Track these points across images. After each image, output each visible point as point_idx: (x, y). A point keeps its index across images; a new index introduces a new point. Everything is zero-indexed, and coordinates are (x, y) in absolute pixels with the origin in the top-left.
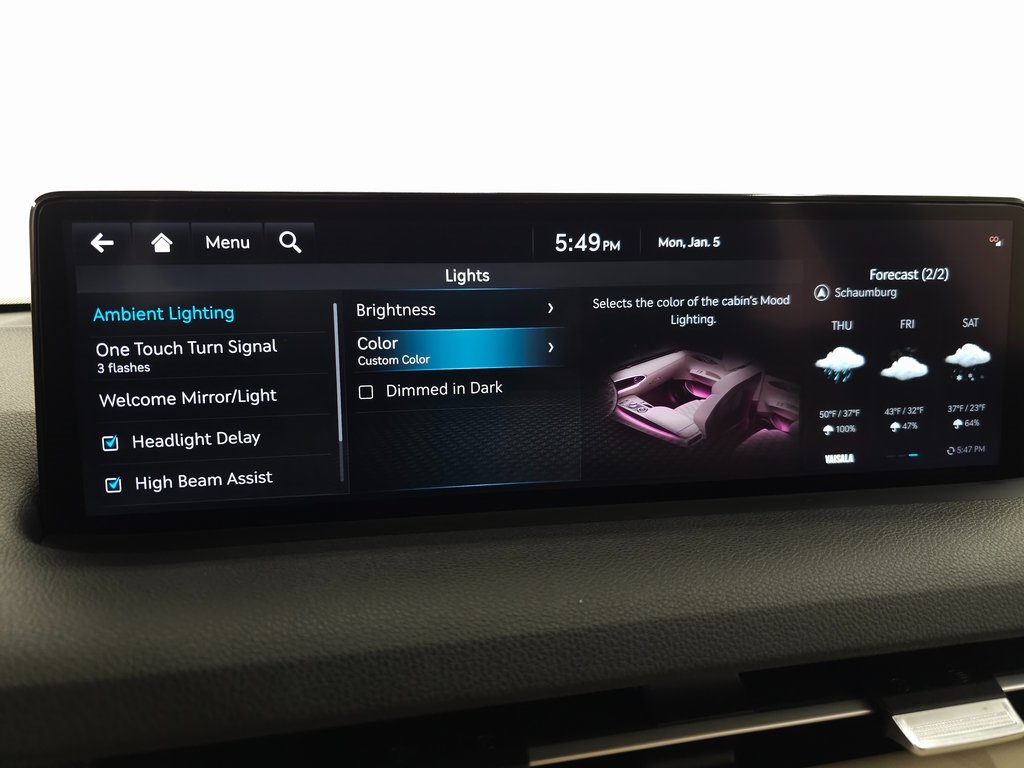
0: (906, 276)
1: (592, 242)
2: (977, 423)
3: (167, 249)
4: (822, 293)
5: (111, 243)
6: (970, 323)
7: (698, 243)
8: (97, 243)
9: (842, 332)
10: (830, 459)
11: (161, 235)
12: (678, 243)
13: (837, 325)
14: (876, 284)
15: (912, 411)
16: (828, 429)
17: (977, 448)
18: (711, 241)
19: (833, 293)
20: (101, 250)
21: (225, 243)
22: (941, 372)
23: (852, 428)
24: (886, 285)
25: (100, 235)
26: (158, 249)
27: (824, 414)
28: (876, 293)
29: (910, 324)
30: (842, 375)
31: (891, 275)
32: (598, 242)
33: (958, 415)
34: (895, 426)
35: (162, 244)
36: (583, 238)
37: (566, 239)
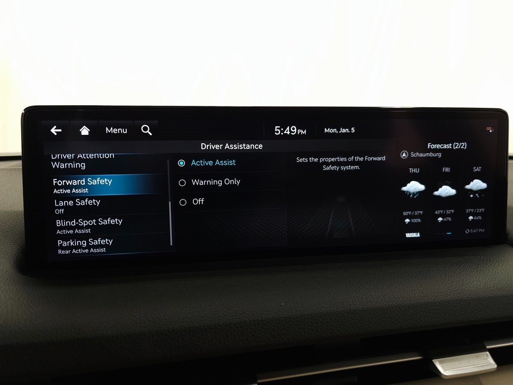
0: (445, 146)
1: (293, 130)
3: (87, 134)
4: (404, 155)
5: (60, 130)
6: (477, 169)
7: (344, 131)
8: (54, 130)
9: (414, 174)
10: (408, 235)
11: (85, 127)
12: (334, 130)
13: (412, 170)
14: (431, 150)
15: (448, 212)
16: (407, 221)
18: (350, 130)
19: (410, 155)
20: (56, 134)
21: (115, 131)
23: (419, 220)
25: (55, 127)
26: (83, 134)
27: (405, 214)
28: (431, 155)
29: (447, 170)
30: (414, 194)
31: (438, 146)
32: (295, 130)
34: (440, 219)
35: (85, 131)
36: (288, 128)
37: (280, 129)
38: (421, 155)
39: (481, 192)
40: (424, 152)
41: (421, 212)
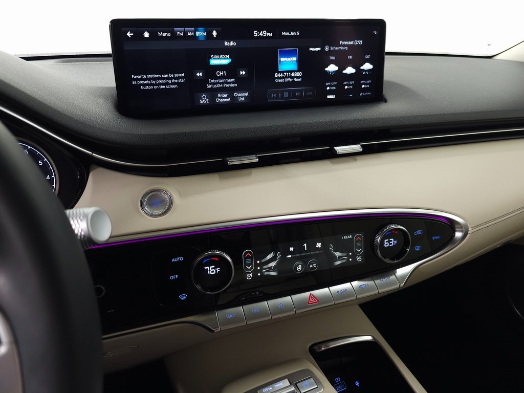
0: (351, 43)
1: (264, 33)
2: (368, 86)
3: (148, 36)
4: (327, 48)
5: (132, 34)
6: (367, 57)
7: (293, 34)
8: (129, 34)
9: (332, 60)
10: (329, 97)
11: (146, 32)
12: (288, 34)
13: (331, 58)
14: (342, 45)
15: (351, 83)
16: (328, 88)
17: (368, 93)
18: (297, 33)
19: (330, 48)
20: (131, 37)
21: (164, 34)
22: (359, 71)
23: (335, 88)
24: (344, 46)
25: (129, 32)
26: (145, 36)
27: (327, 84)
28: (342, 48)
29: (351, 57)
30: (332, 73)
31: (346, 43)
32: (266, 33)
33: (363, 84)
34: (346, 87)
35: (146, 35)
36: (262, 32)
37: (257, 32)
38: (336, 48)
39: (369, 70)
40: (338, 47)
41: (336, 83)
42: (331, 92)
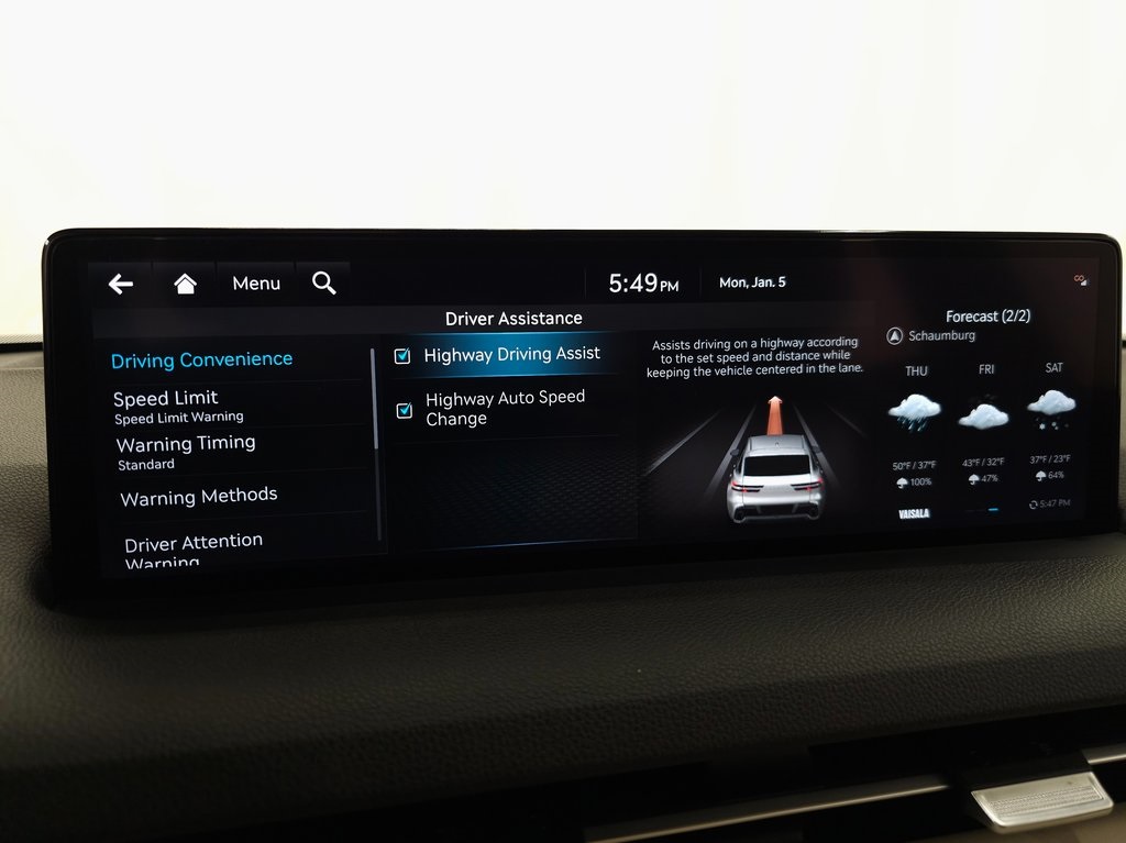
0: (985, 318)
2: (1062, 475)
4: (895, 337)
5: (130, 284)
6: (1054, 368)
7: (762, 283)
9: (917, 378)
10: (904, 514)
11: (184, 276)
12: (741, 283)
13: (912, 370)
14: (953, 326)
15: (992, 462)
16: (902, 482)
17: (1062, 502)
18: (776, 281)
19: (907, 336)
20: (120, 292)
22: (1023, 420)
23: (928, 482)
24: (963, 327)
25: (118, 276)
27: (897, 466)
28: (953, 336)
29: (989, 369)
30: (916, 423)
31: (969, 317)
32: (655, 282)
33: (1040, 466)
34: (974, 478)
38: (933, 337)
39: (1062, 417)
40: (938, 331)
41: (933, 463)
42: (912, 498)
